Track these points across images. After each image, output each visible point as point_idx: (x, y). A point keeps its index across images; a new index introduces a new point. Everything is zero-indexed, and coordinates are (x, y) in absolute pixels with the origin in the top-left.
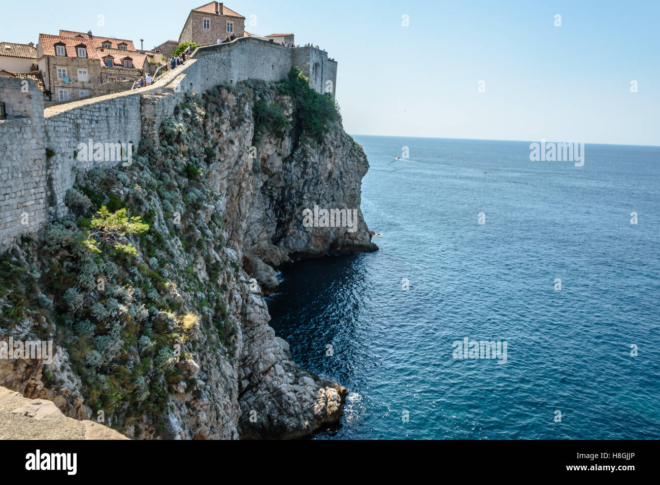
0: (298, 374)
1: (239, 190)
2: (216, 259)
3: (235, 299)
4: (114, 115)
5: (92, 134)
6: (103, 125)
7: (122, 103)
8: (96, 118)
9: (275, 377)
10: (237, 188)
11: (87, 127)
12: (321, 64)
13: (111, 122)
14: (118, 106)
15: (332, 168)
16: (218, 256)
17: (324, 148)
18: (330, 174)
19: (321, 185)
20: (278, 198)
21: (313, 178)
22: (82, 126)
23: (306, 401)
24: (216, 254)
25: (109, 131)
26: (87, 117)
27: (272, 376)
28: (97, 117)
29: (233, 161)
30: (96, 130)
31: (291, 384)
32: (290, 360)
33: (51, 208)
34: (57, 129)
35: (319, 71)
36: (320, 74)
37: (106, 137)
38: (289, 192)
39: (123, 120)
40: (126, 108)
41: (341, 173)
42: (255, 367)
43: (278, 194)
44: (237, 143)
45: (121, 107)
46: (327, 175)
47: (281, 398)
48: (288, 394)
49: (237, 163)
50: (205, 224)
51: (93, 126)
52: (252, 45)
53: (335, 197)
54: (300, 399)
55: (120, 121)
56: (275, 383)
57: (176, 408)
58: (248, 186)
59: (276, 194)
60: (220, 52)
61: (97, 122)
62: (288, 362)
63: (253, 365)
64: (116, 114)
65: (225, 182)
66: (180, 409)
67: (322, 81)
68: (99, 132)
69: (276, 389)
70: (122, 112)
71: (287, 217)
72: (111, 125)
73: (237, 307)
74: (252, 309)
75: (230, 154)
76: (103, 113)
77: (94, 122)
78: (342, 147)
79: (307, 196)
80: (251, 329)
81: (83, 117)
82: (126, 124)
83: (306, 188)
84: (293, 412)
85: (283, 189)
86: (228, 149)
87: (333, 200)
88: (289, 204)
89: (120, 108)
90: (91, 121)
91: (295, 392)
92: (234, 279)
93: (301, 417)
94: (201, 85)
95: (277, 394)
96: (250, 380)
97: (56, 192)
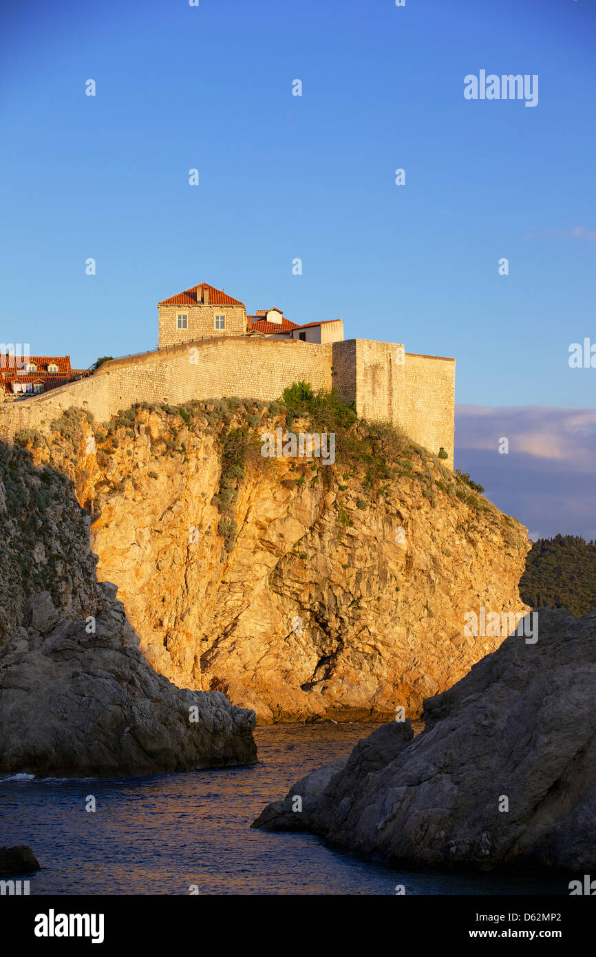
12: (386, 366)
15: (411, 548)
18: (409, 559)
19: (395, 582)
21: (374, 567)
35: (383, 378)
36: (386, 384)
41: (434, 559)
46: (402, 562)
53: (432, 609)
78: (427, 509)
79: (369, 603)
83: (363, 585)
87: (430, 615)
94: (110, 406)
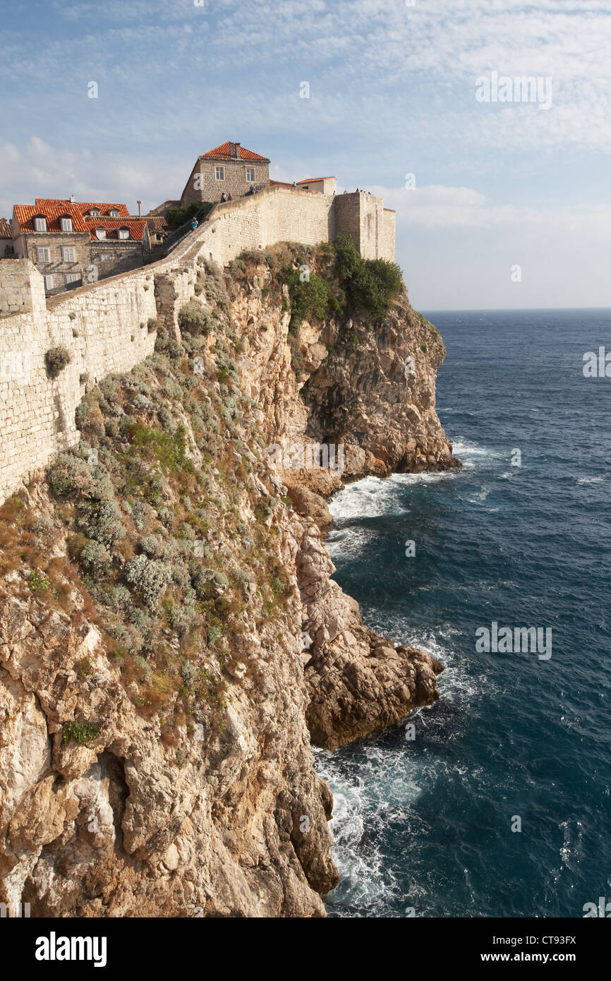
0: (374, 644)
1: (275, 395)
2: (262, 492)
3: (289, 545)
4: (125, 302)
5: (101, 329)
6: (113, 316)
7: (133, 285)
8: (104, 309)
9: (345, 649)
10: (272, 391)
11: (94, 320)
12: (375, 215)
13: (122, 312)
14: (129, 290)
15: (396, 359)
16: (264, 488)
17: (384, 330)
18: (394, 366)
19: (382, 383)
20: (324, 403)
21: (370, 373)
22: (88, 319)
23: (388, 679)
24: (262, 485)
25: (120, 325)
26: (94, 307)
27: (341, 647)
28: (106, 306)
29: (267, 355)
30: (105, 324)
31: (366, 657)
32: (361, 624)
33: (60, 434)
34: (61, 326)
35: (373, 224)
36: (375, 229)
37: (117, 332)
38: (338, 394)
39: (135, 309)
40: (138, 292)
42: (318, 635)
43: (323, 397)
44: (271, 330)
45: (134, 291)
46: (388, 368)
47: (356, 676)
48: (364, 671)
49: (272, 358)
50: (245, 444)
51: (101, 319)
52: (282, 196)
53: (401, 398)
54: (381, 678)
55: (132, 310)
56: (346, 656)
57: (235, 699)
58: (287, 388)
59: (321, 398)
60: (244, 209)
61: (106, 313)
62: (359, 626)
63: (315, 633)
64: (127, 300)
65: (257, 385)
66: (239, 700)
67: (377, 238)
68: (109, 326)
69: (347, 665)
70: (134, 298)
71: (337, 428)
72: (121, 317)
73: (292, 556)
74: (310, 557)
75: (263, 346)
76: (113, 301)
77: (103, 313)
79: (363, 398)
80: (310, 584)
81: (90, 307)
82: (139, 313)
83: (361, 387)
84: (373, 695)
85: (330, 389)
86: (261, 340)
87: (399, 401)
88: (338, 410)
89: (131, 293)
90: (99, 312)
91: (373, 667)
92: (286, 518)
93: (384, 701)
94: (222, 255)
95: (350, 672)
96: (312, 654)
97: (64, 412)
